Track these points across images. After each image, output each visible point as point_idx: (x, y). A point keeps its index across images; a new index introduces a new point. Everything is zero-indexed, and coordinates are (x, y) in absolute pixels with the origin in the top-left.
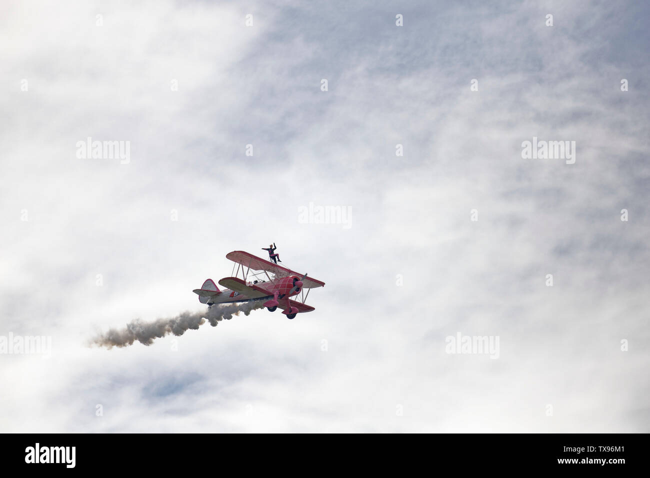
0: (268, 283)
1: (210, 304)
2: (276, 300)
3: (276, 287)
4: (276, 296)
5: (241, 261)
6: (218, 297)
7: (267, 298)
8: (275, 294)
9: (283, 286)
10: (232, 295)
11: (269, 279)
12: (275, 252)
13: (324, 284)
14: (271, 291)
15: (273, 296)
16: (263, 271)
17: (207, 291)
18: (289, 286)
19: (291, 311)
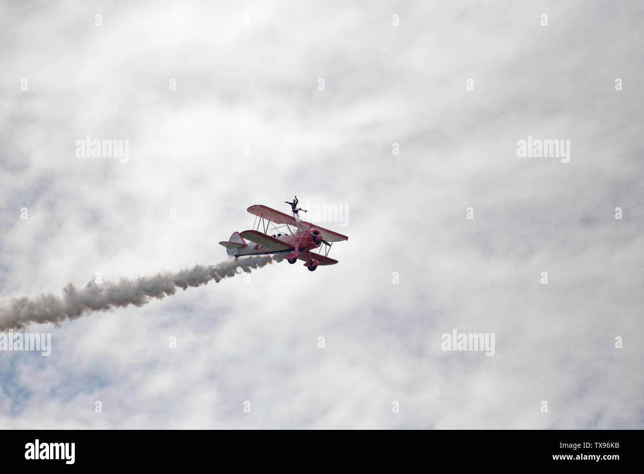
0: (289, 237)
1: (236, 256)
2: (296, 253)
3: (297, 240)
4: (297, 249)
5: (262, 215)
6: (244, 249)
7: (289, 250)
8: (296, 246)
9: (303, 239)
10: (256, 248)
11: (291, 232)
12: (298, 207)
13: (348, 238)
14: (292, 244)
15: (293, 249)
16: (284, 225)
17: (233, 243)
18: (309, 239)
19: (312, 263)
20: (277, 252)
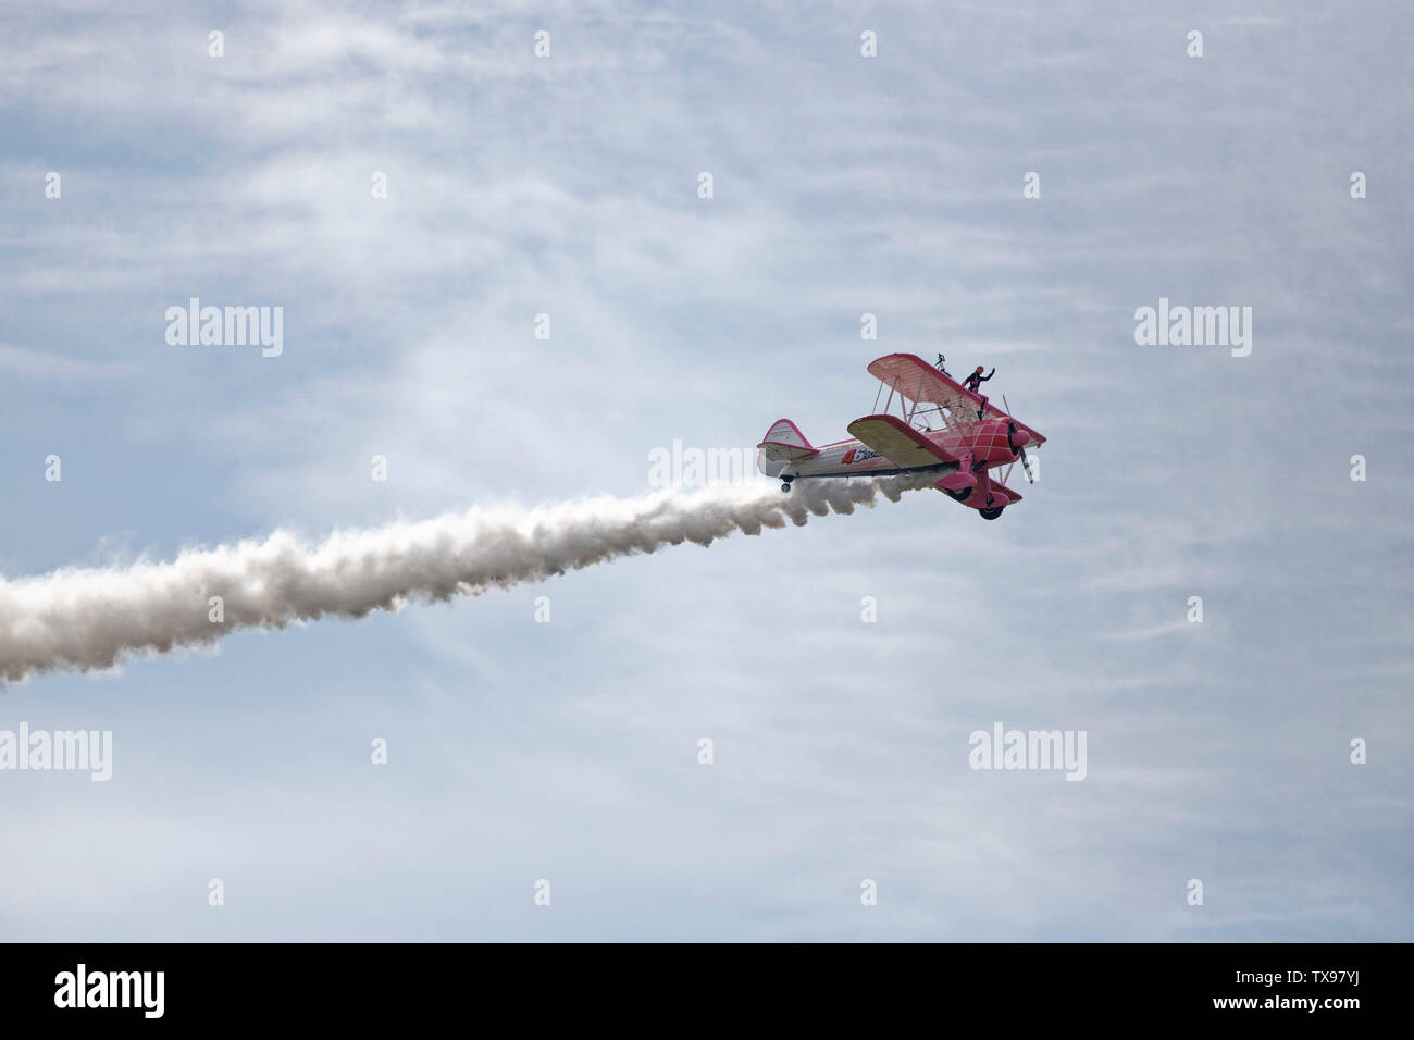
0: (944, 434)
1: (787, 478)
2: (967, 474)
3: (966, 441)
4: (965, 466)
5: (898, 377)
6: (808, 462)
7: (943, 467)
8: (962, 459)
9: (983, 440)
11: (950, 423)
13: (1044, 440)
14: (951, 451)
15: (956, 464)
16: (933, 405)
17: (790, 446)
18: (999, 441)
19: (992, 501)
20: (905, 471)
